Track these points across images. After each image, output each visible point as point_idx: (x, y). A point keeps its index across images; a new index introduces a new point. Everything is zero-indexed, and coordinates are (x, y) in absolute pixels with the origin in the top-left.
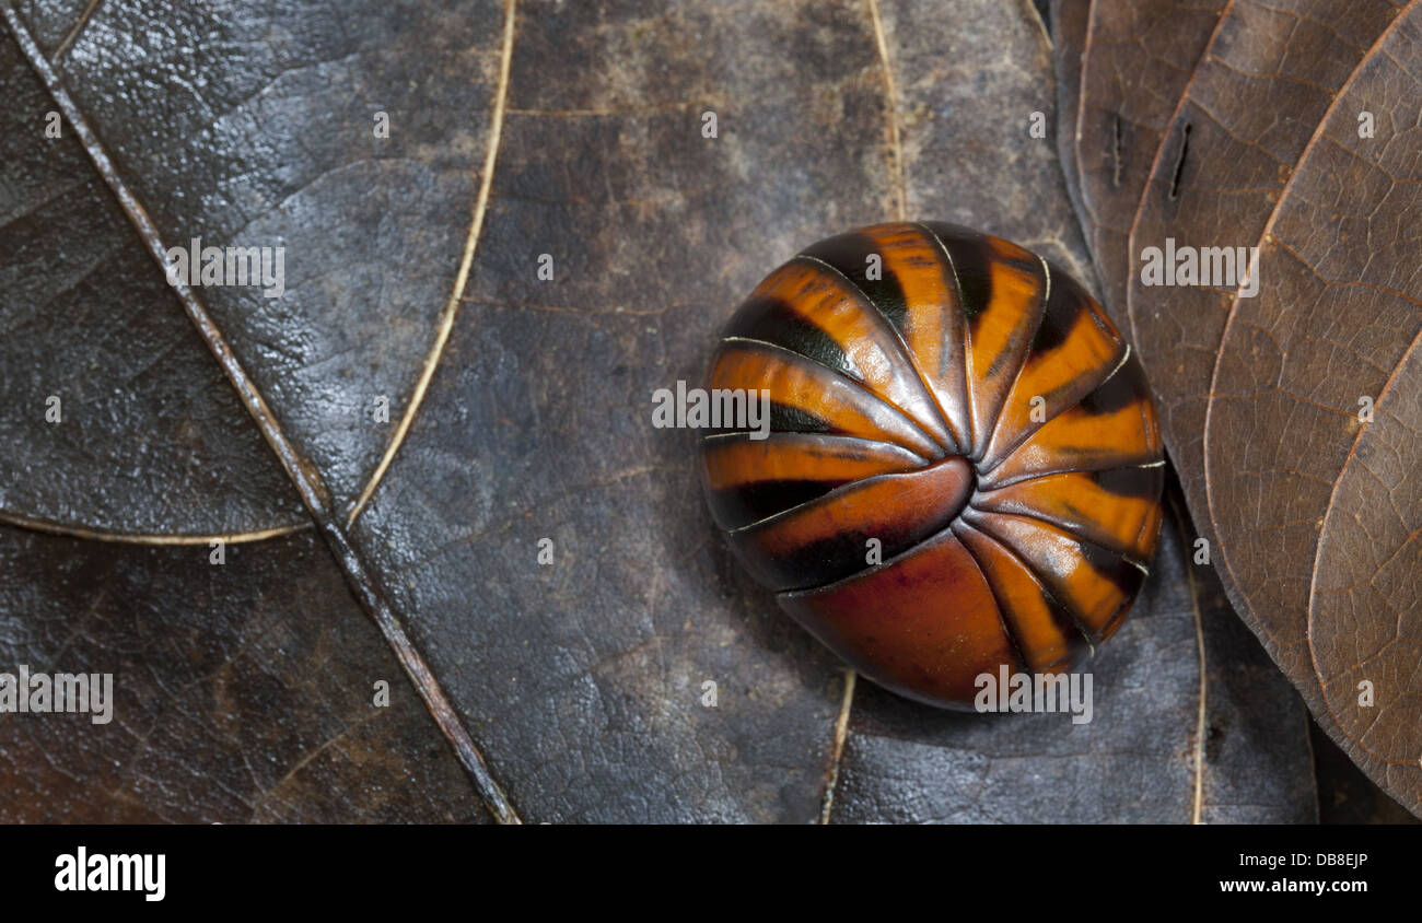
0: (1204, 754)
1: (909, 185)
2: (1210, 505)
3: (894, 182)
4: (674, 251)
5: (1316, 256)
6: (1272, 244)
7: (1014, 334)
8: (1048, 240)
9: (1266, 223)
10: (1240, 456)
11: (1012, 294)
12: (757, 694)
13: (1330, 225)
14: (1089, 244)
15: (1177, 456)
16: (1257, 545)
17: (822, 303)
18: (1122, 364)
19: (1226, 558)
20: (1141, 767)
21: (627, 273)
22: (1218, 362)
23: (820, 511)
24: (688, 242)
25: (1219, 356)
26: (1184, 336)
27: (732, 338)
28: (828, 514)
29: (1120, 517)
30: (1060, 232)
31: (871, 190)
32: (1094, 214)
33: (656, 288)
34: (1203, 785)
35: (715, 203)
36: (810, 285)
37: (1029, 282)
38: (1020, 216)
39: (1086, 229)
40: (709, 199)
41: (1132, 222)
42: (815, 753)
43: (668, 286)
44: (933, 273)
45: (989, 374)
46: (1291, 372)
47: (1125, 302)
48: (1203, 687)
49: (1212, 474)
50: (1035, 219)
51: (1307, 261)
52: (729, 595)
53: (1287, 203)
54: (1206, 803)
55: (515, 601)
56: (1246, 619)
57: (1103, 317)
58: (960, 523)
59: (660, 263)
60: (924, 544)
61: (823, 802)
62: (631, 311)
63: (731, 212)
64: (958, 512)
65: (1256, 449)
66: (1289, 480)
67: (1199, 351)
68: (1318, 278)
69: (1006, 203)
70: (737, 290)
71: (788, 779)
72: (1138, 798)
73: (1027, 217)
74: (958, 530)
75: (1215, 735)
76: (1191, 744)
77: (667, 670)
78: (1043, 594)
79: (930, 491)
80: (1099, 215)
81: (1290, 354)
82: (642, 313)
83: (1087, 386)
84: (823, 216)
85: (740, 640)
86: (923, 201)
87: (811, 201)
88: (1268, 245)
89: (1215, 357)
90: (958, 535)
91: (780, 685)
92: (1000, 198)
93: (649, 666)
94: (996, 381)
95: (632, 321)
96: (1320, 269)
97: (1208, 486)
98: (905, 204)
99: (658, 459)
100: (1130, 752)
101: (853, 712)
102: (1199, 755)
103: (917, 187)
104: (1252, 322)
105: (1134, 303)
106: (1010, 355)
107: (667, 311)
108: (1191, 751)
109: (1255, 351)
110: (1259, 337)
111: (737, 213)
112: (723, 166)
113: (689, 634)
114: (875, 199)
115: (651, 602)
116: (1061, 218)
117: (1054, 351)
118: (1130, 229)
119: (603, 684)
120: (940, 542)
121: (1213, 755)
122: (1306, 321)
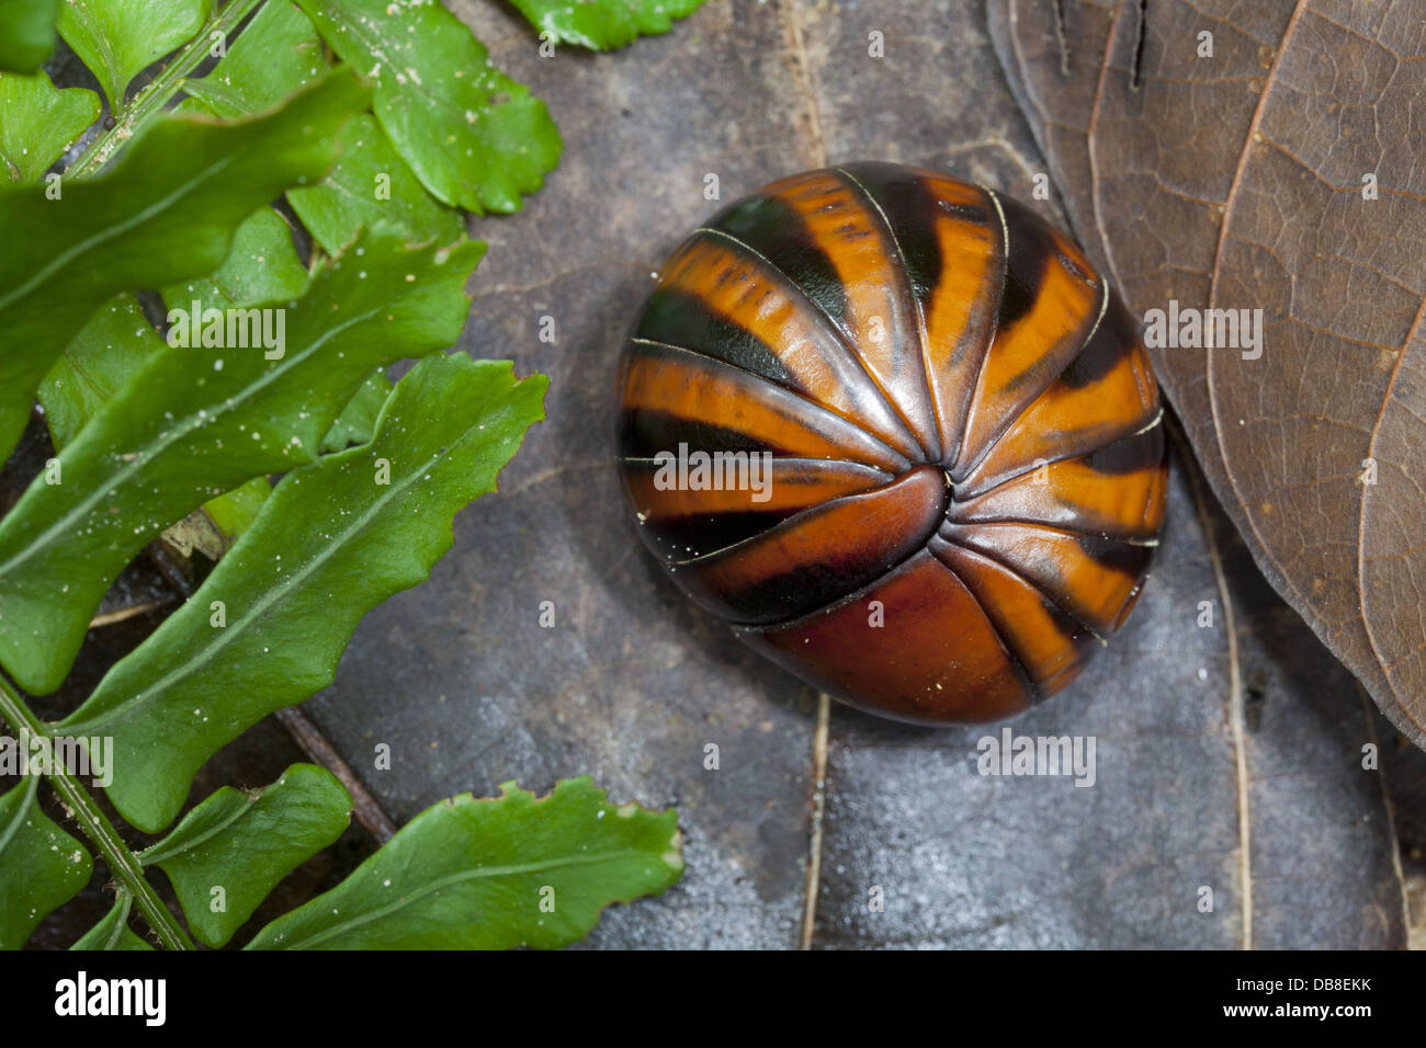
0: (1244, 722)
1: (820, 94)
2: (1225, 458)
3: (802, 93)
4: (555, 210)
5: (1316, 155)
6: (1262, 143)
7: (975, 308)
8: (990, 141)
9: (1251, 120)
10: (1254, 398)
11: (966, 256)
12: (718, 717)
13: (1328, 116)
14: (1041, 145)
15: (1177, 399)
16: (1287, 505)
17: (745, 298)
18: (1102, 314)
19: (1251, 522)
20: (1171, 745)
21: (503, 243)
22: (1214, 287)
23: (773, 544)
24: (569, 194)
25: (1215, 281)
26: (1168, 256)
27: (642, 341)
28: (782, 548)
29: (1121, 499)
30: (1004, 130)
31: (776, 104)
32: (1042, 108)
33: (539, 256)
34: (1247, 759)
35: (594, 142)
36: (728, 274)
37: (985, 239)
38: (955, 116)
39: (1035, 128)
40: (587, 139)
41: (1090, 118)
42: (793, 779)
43: (552, 250)
44: (870, 245)
45: (952, 363)
46: (1303, 297)
47: (1092, 213)
48: (1233, 643)
49: (1223, 421)
50: (972, 117)
51: (1306, 163)
52: (670, 604)
53: (1274, 93)
54: (1252, 779)
55: (422, 652)
56: (1284, 594)
57: (1073, 257)
58: (937, 540)
59: (540, 225)
60: (898, 570)
61: (809, 837)
62: (513, 288)
63: (615, 151)
64: (935, 528)
65: (1271, 390)
66: (1316, 427)
67: (1189, 274)
68: (1322, 183)
69: (936, 101)
70: (633, 241)
71: (766, 814)
72: (1172, 783)
73: (963, 116)
74: (938, 549)
75: (1254, 696)
76: (1227, 713)
77: (610, 704)
78: (1043, 603)
79: (899, 510)
80: (1049, 109)
81: (1300, 276)
82: (527, 288)
83: (1065, 355)
84: (723, 140)
85: (689, 656)
86: (837, 111)
87: (708, 124)
88: (1258, 144)
89: (1210, 281)
90: (937, 554)
91: (742, 707)
92: (928, 96)
93: (588, 705)
94: (958, 372)
95: (517, 298)
96: (1323, 172)
97: (1220, 435)
98: (819, 118)
99: (567, 458)
100: (1156, 731)
101: (831, 723)
102: (1238, 724)
103: (829, 95)
104: (1250, 239)
105: (1104, 215)
106: (973, 336)
107: (557, 280)
108: (1227, 719)
109: (1257, 272)
110: (1259, 257)
111: (623, 150)
112: (599, 96)
113: (629, 658)
114: (783, 116)
115: (581, 628)
116: (1003, 113)
117: (1022, 321)
118: (1089, 125)
119: (539, 735)
120: (917, 565)
121: (1254, 720)
122: (1315, 235)
